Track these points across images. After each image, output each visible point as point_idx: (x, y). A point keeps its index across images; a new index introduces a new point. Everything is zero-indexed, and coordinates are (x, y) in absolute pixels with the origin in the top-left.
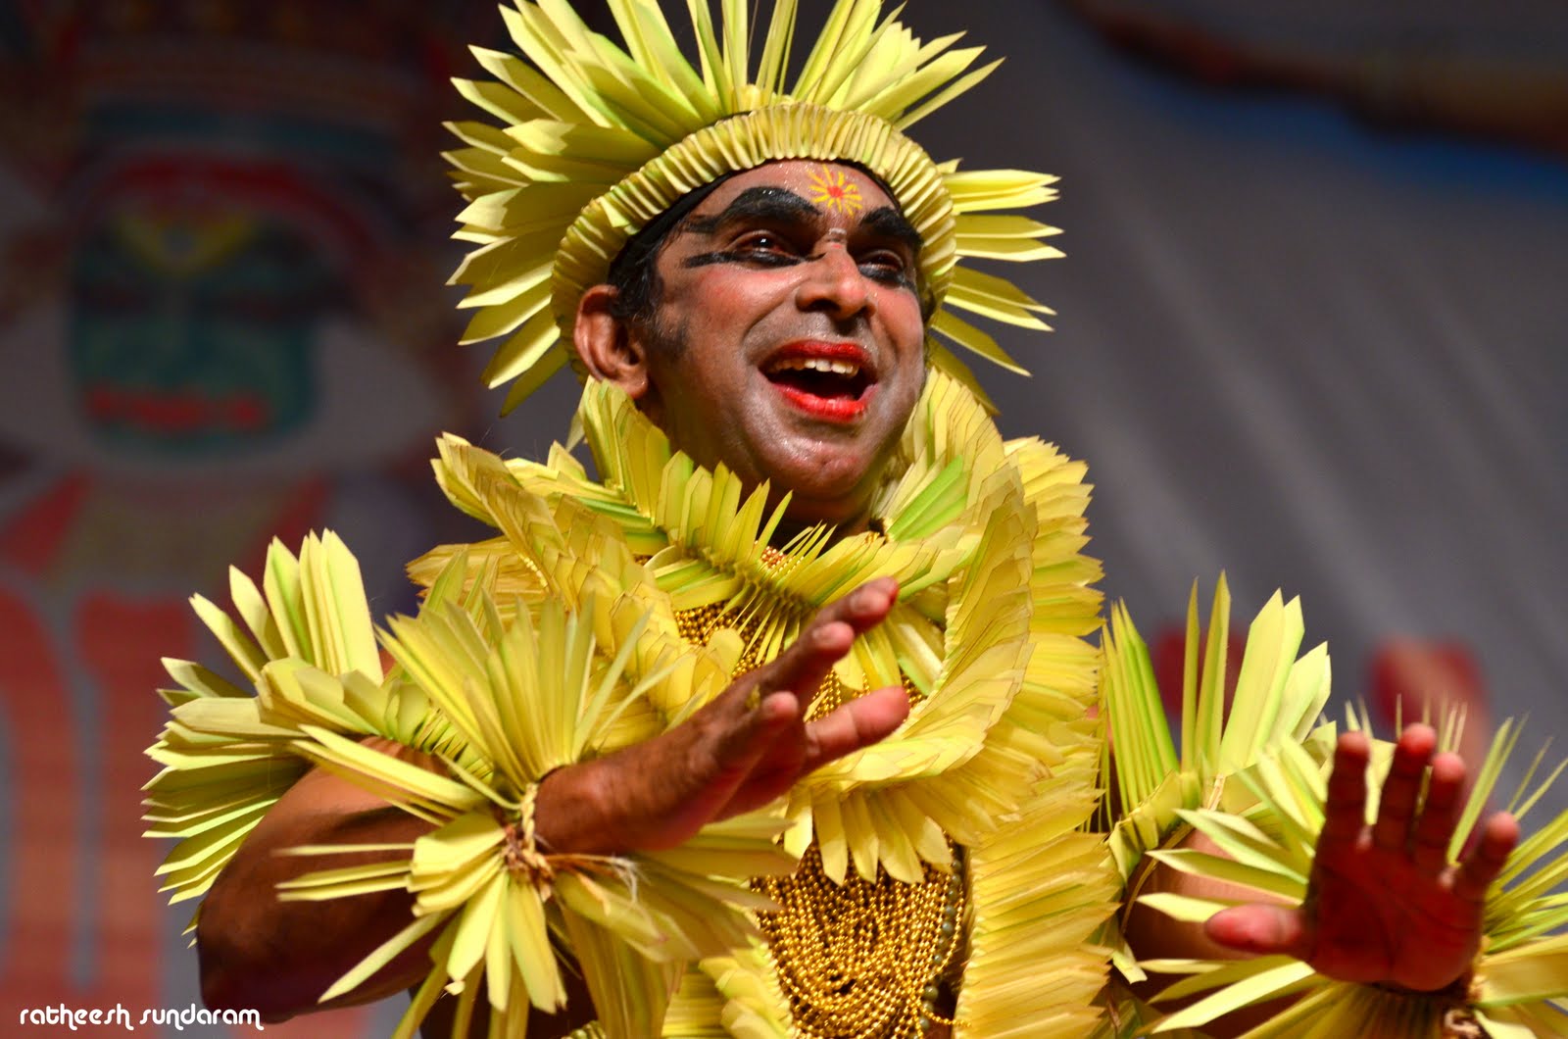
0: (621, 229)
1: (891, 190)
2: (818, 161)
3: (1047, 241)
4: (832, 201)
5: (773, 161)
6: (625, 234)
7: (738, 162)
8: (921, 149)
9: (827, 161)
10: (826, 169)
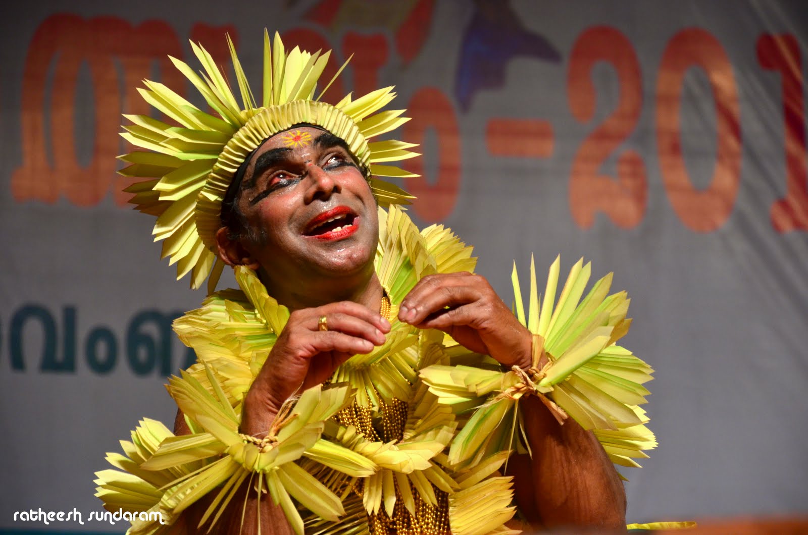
0: (216, 200)
1: (322, 127)
2: (284, 130)
3: (401, 116)
4: (296, 144)
5: (265, 140)
6: (219, 201)
7: (250, 148)
8: (327, 104)
9: (289, 129)
10: (289, 133)
